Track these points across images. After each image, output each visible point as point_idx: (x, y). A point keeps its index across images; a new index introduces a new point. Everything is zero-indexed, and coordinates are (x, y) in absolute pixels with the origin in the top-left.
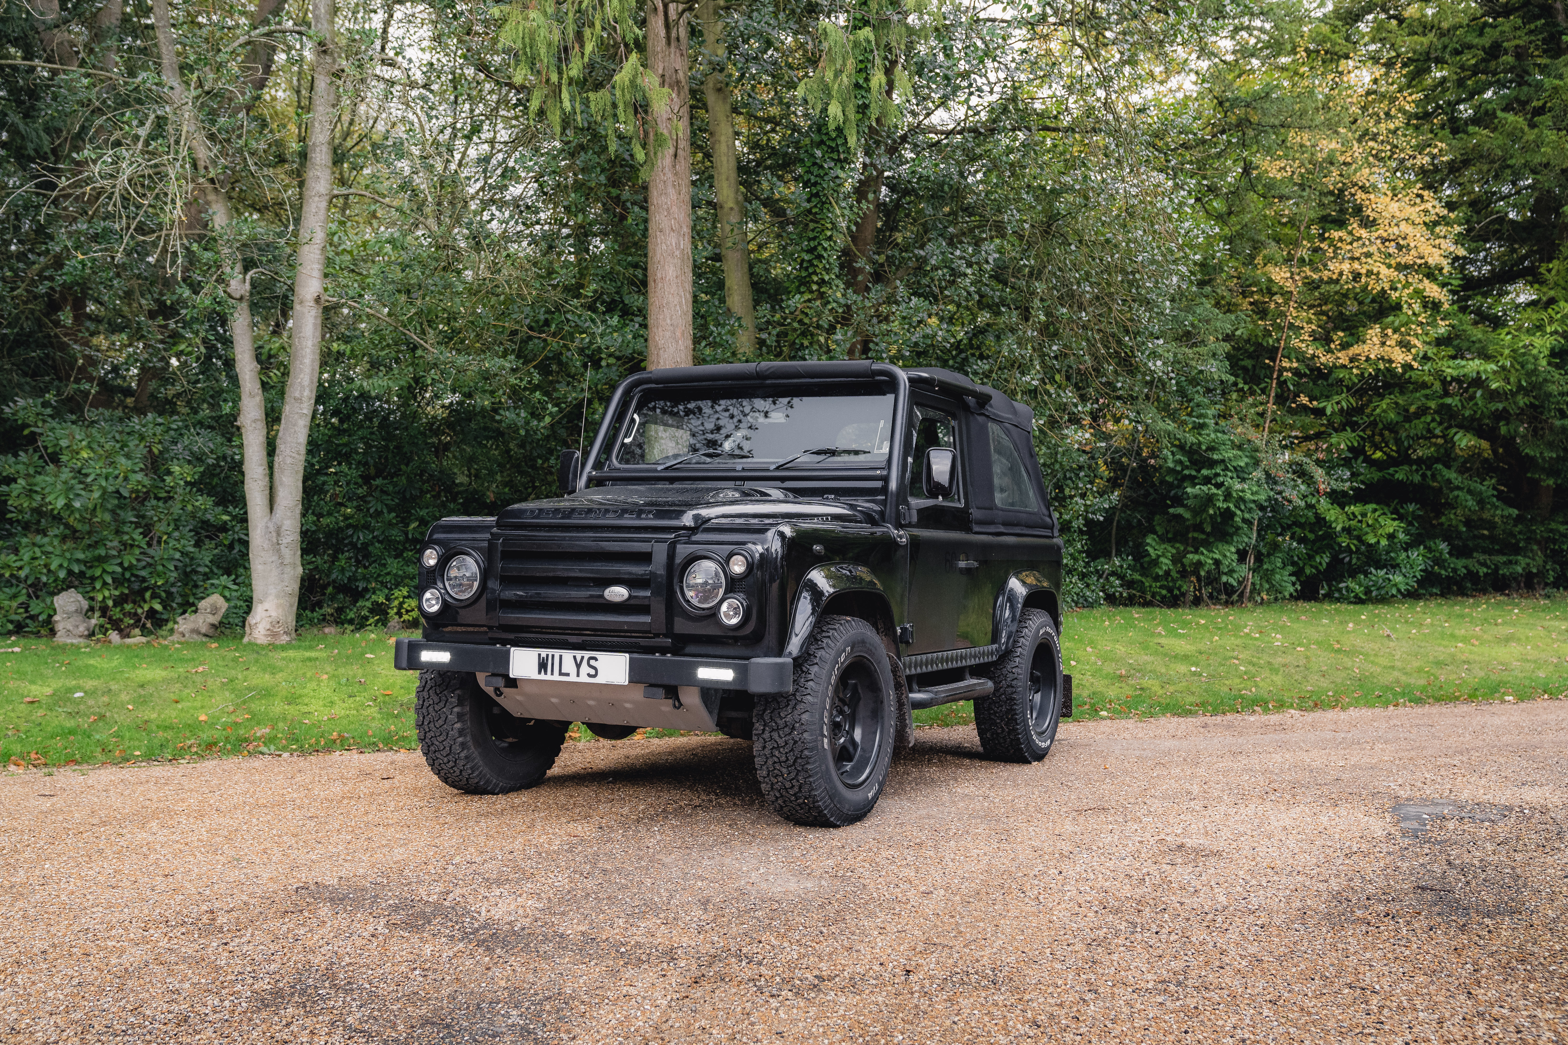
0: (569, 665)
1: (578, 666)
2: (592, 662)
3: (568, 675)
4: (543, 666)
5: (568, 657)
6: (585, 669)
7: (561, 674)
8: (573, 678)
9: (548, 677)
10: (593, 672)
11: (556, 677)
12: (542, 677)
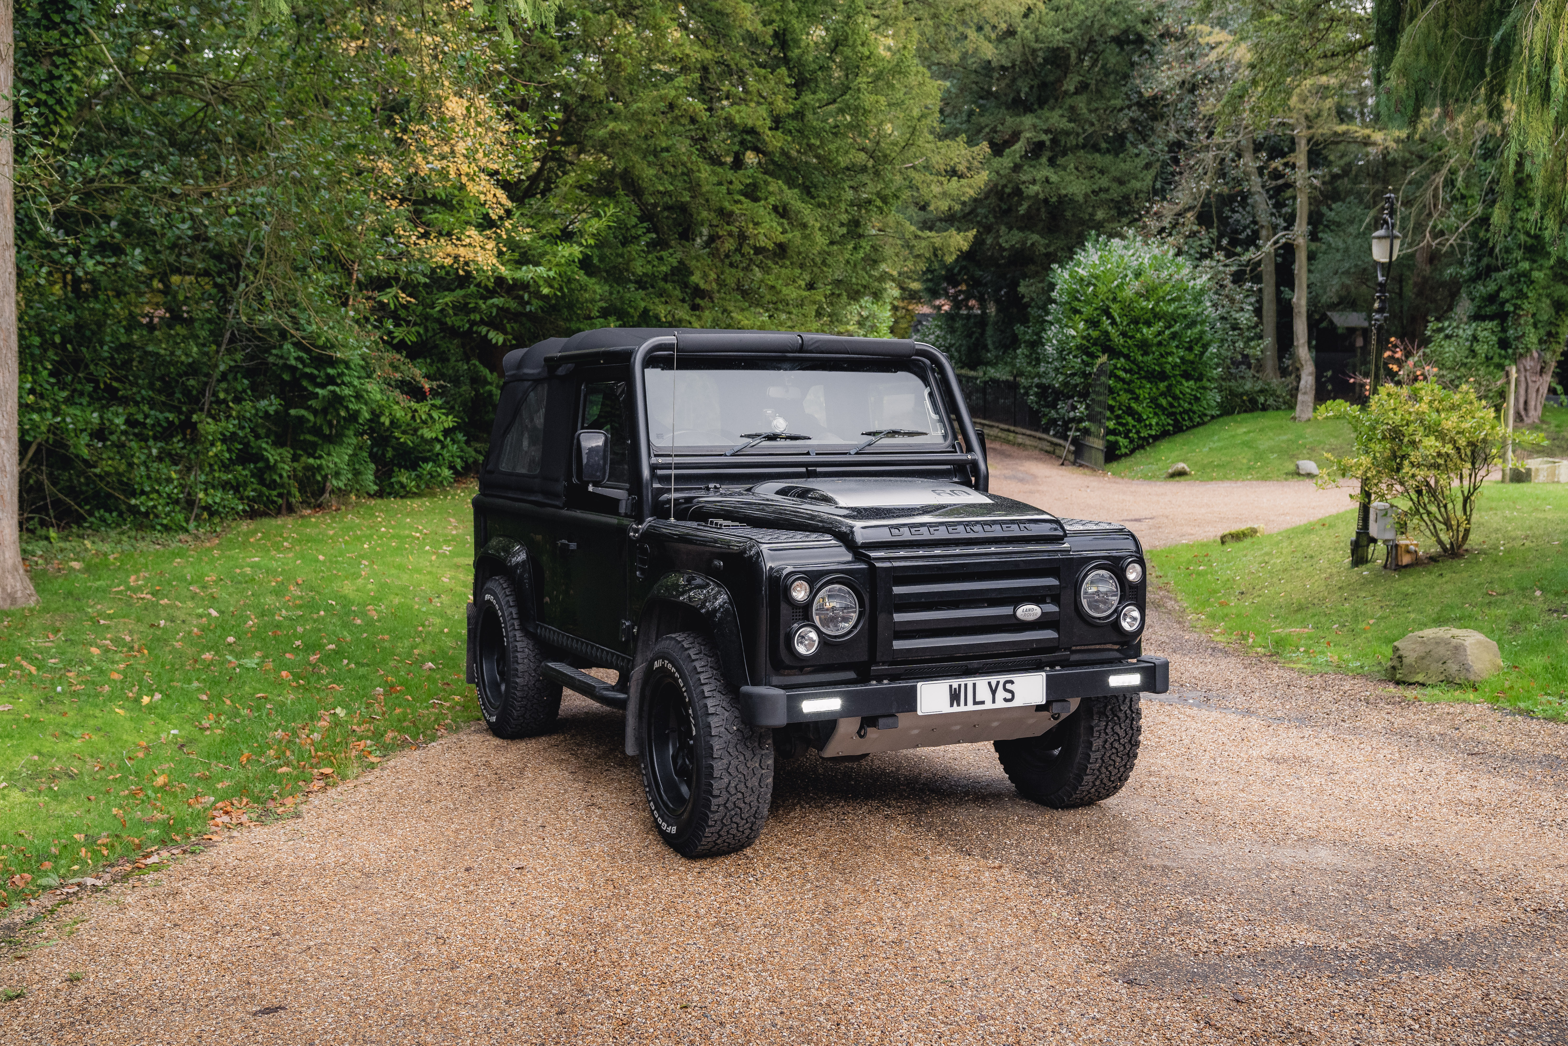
0: (983, 693)
1: (994, 692)
2: (1008, 686)
3: (983, 703)
4: (955, 697)
5: (982, 684)
6: (1001, 694)
7: (975, 703)
8: (989, 705)
9: (962, 708)
10: (1009, 696)
11: (971, 707)
12: (955, 709)
